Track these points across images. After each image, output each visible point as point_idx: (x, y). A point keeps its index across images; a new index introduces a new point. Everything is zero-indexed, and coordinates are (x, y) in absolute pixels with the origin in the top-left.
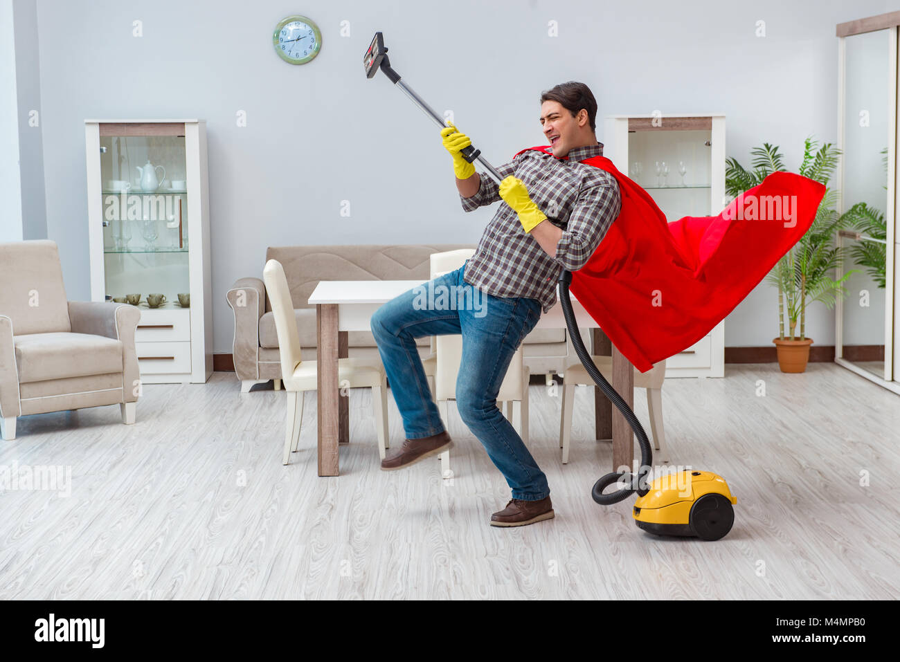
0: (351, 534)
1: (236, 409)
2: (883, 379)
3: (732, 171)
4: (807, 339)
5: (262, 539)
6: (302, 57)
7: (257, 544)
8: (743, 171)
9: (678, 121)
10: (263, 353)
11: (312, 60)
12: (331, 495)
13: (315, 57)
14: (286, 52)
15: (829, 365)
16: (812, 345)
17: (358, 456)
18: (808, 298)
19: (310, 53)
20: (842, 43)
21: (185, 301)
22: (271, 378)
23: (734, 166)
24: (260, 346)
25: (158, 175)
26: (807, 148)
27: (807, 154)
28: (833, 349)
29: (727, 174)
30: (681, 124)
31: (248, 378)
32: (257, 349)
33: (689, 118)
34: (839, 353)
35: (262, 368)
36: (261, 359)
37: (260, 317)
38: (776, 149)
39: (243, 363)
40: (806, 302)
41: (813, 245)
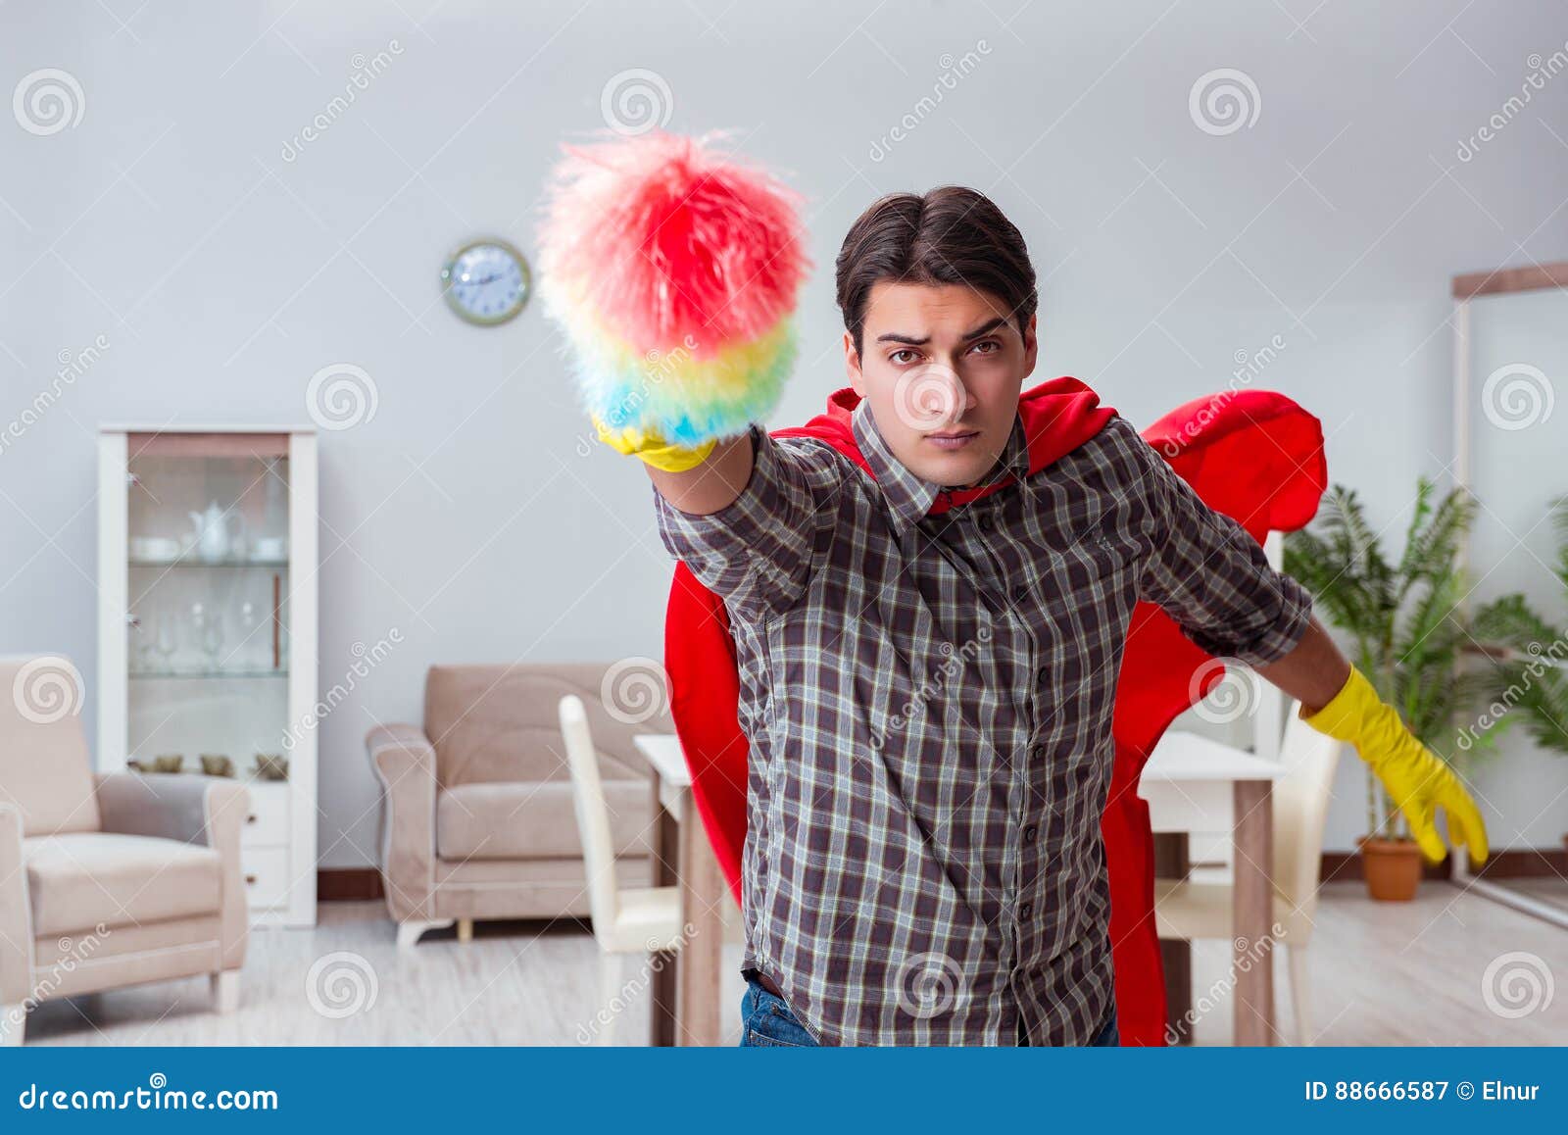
6: (495, 313)
10: (443, 869)
11: (513, 317)
13: (519, 313)
14: (465, 303)
15: (1440, 886)
19: (511, 304)
20: (1463, 308)
21: (277, 767)
22: (457, 915)
24: (437, 855)
25: (232, 529)
26: (1422, 493)
27: (1421, 505)
31: (411, 917)
32: (431, 862)
34: (1460, 864)
35: (442, 898)
36: (439, 880)
37: (437, 799)
38: (1353, 495)
39: (404, 885)
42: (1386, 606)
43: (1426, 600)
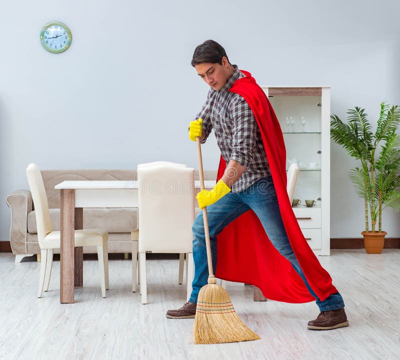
0: (78, 331)
1: (11, 271)
3: (335, 123)
4: (382, 232)
5: (19, 334)
6: (59, 49)
7: (15, 336)
8: (342, 123)
9: (300, 90)
10: (30, 237)
11: (65, 50)
12: (67, 312)
13: (67, 49)
14: (48, 45)
16: (386, 237)
17: (88, 293)
18: (383, 206)
19: (64, 46)
22: (35, 253)
23: (336, 120)
24: (28, 232)
26: (382, 108)
27: (382, 112)
29: (331, 125)
30: (302, 92)
31: (19, 253)
32: (26, 234)
33: (307, 88)
35: (29, 247)
36: (28, 240)
37: (28, 213)
38: (363, 111)
39: (17, 243)
40: (382, 208)
41: (387, 172)
42: (370, 149)
43: (385, 146)
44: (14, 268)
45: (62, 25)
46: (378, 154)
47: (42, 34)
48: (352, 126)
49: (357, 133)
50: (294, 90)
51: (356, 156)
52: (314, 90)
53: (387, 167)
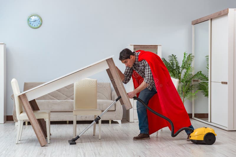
1: (13, 130)
2: (208, 122)
6: (36, 26)
8: (166, 62)
9: (148, 46)
11: (39, 28)
13: (40, 26)
14: (31, 25)
15: (191, 119)
20: (193, 26)
23: (164, 60)
26: (185, 55)
27: (184, 57)
28: (191, 114)
30: (149, 47)
33: (151, 45)
34: (193, 115)
38: (175, 56)
40: (184, 100)
41: (186, 84)
42: (179, 73)
43: (186, 72)
44: (15, 129)
45: (38, 16)
46: (182, 75)
47: (28, 20)
48: (171, 62)
49: (173, 66)
50: (145, 46)
51: (173, 76)
52: (154, 47)
53: (186, 82)
